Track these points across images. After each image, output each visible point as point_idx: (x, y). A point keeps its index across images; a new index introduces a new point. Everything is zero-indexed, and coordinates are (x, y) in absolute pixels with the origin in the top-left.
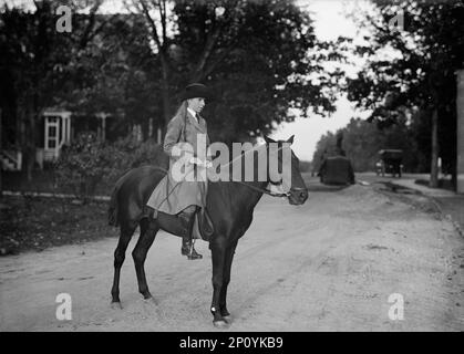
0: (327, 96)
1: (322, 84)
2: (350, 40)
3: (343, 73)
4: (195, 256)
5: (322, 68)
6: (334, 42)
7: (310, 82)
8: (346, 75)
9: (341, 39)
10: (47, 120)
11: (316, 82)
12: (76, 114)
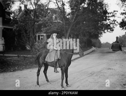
0: (112, 27)
1: (110, 24)
2: (117, 11)
3: (116, 20)
4: (57, 72)
5: (110, 19)
6: (113, 12)
7: (107, 23)
8: (117, 21)
9: (114, 11)
10: (40, 36)
11: (109, 23)
12: (47, 34)
